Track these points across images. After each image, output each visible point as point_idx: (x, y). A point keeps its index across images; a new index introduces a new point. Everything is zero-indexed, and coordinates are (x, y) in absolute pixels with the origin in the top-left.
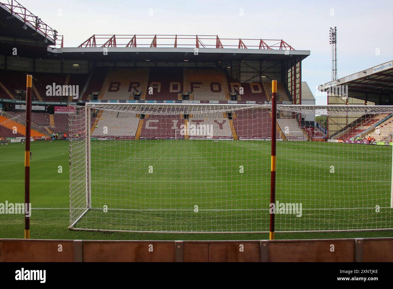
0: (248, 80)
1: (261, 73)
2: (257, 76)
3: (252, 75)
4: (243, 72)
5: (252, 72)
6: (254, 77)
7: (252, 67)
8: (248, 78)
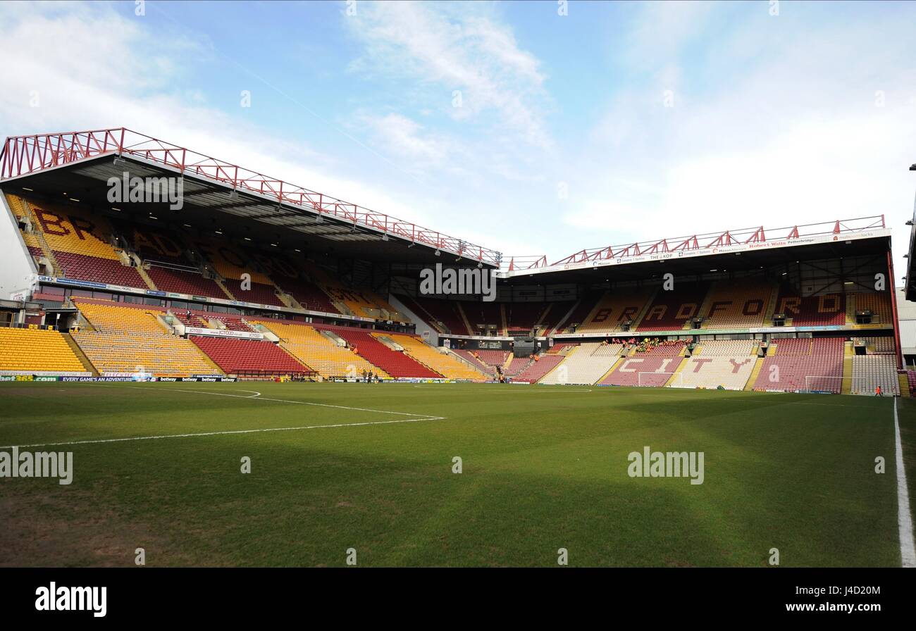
0: (818, 292)
1: (843, 278)
2: (834, 283)
3: (826, 282)
4: (807, 279)
5: (824, 278)
6: (829, 285)
7: (824, 270)
8: (817, 289)
